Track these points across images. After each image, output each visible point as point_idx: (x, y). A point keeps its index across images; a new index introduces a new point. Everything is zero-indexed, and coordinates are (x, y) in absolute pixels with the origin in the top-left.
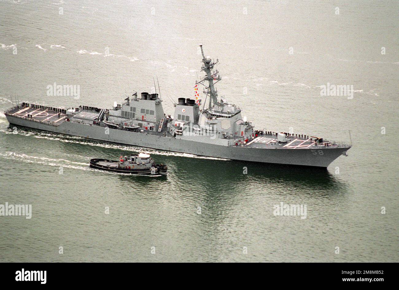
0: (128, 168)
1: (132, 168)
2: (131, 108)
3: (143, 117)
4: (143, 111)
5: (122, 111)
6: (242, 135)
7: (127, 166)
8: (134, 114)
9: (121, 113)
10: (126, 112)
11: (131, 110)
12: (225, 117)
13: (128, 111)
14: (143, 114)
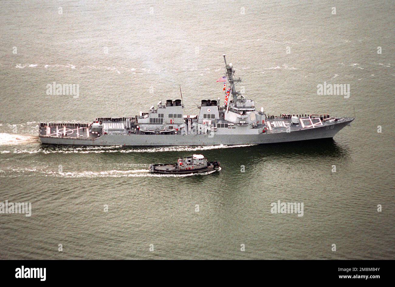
0: (188, 169)
1: (191, 168)
2: (159, 115)
3: (171, 120)
4: (170, 116)
5: (150, 119)
6: (263, 123)
7: (187, 168)
8: (162, 119)
9: (149, 120)
10: (154, 119)
11: (159, 116)
12: (251, 111)
13: (157, 118)
14: (171, 118)
